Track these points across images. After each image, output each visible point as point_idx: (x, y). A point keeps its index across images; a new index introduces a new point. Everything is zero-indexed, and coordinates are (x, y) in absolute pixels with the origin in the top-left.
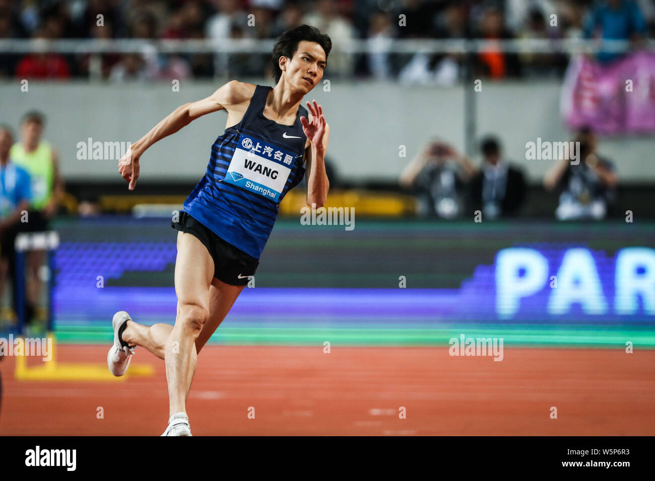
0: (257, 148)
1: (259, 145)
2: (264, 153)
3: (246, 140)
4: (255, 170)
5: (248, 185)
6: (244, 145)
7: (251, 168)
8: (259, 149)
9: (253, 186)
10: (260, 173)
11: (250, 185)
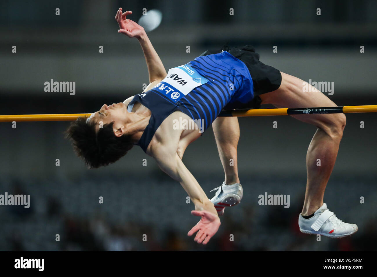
0: (170, 91)
1: (166, 92)
2: (167, 86)
3: (175, 98)
4: (181, 78)
5: (193, 72)
6: (178, 95)
7: (183, 81)
8: (169, 90)
9: (189, 71)
10: (178, 76)
11: (190, 72)
